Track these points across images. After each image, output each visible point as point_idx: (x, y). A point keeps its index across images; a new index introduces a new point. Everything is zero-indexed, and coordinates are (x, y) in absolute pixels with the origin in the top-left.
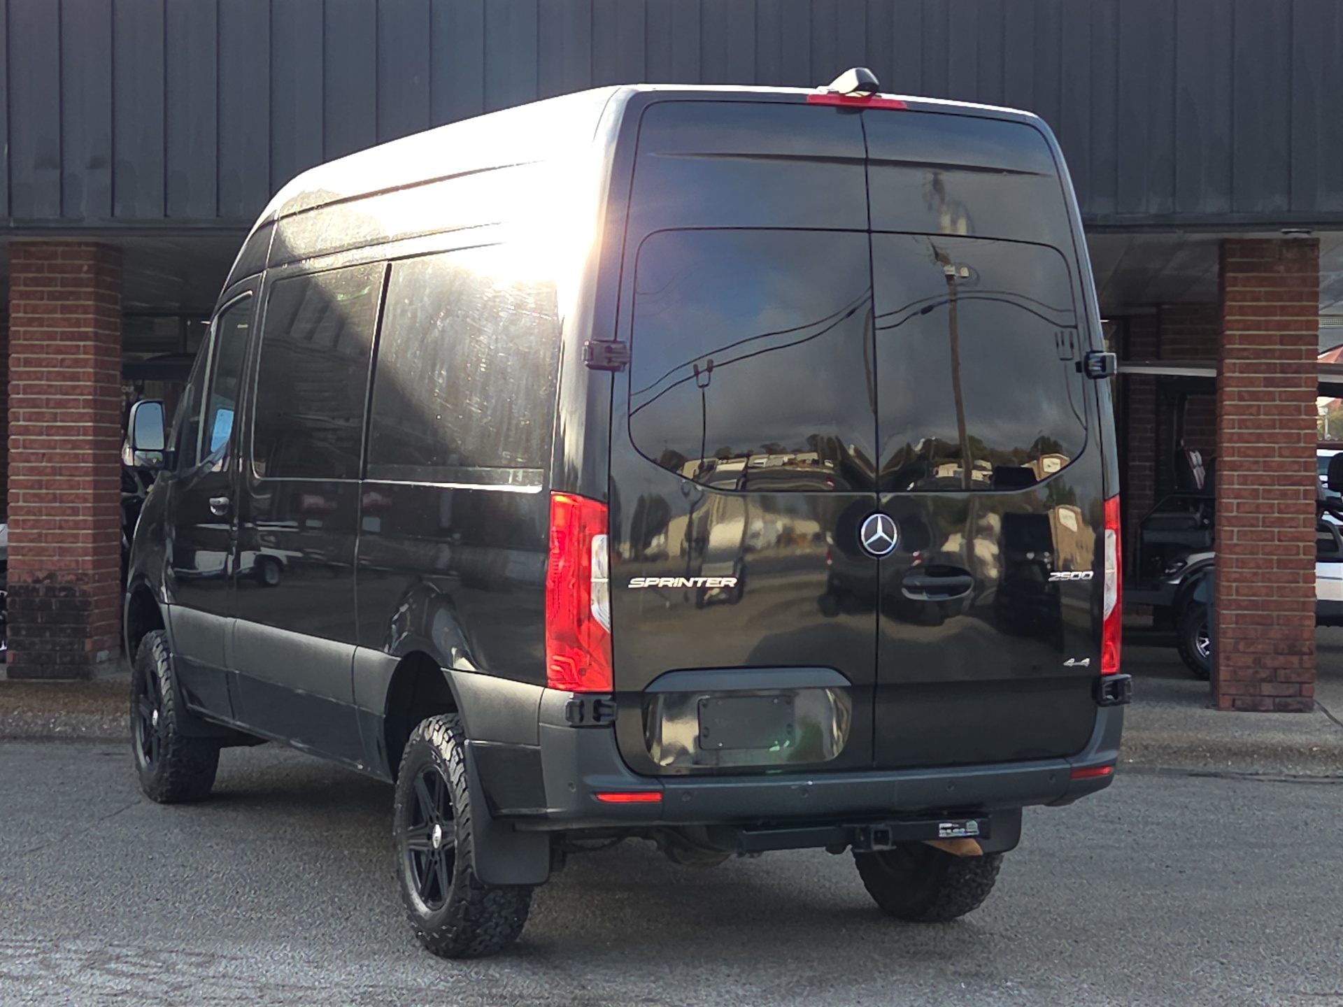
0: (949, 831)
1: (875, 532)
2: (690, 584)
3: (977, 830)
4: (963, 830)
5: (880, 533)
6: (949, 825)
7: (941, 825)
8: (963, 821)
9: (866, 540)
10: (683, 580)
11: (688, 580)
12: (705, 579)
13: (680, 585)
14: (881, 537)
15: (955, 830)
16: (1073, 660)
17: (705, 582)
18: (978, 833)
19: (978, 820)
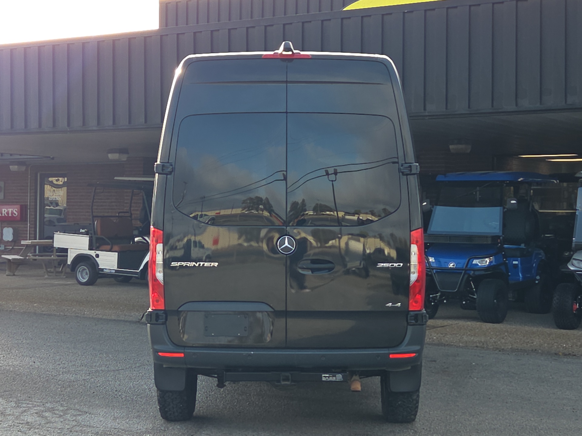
0: (327, 378)
1: (284, 244)
2: (197, 265)
3: (341, 378)
4: (334, 378)
5: (286, 244)
6: (328, 375)
7: (323, 375)
8: (335, 374)
9: (280, 248)
10: (194, 263)
11: (196, 264)
12: (204, 263)
13: (193, 265)
14: (286, 246)
15: (330, 378)
16: (391, 304)
17: (204, 264)
18: (342, 380)
19: (342, 374)
